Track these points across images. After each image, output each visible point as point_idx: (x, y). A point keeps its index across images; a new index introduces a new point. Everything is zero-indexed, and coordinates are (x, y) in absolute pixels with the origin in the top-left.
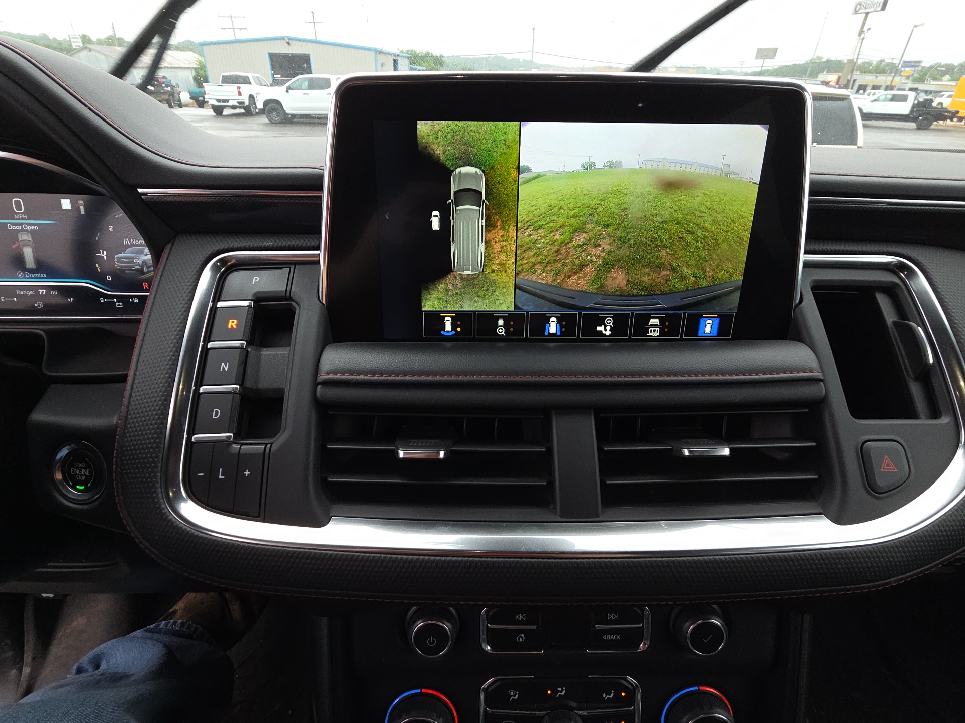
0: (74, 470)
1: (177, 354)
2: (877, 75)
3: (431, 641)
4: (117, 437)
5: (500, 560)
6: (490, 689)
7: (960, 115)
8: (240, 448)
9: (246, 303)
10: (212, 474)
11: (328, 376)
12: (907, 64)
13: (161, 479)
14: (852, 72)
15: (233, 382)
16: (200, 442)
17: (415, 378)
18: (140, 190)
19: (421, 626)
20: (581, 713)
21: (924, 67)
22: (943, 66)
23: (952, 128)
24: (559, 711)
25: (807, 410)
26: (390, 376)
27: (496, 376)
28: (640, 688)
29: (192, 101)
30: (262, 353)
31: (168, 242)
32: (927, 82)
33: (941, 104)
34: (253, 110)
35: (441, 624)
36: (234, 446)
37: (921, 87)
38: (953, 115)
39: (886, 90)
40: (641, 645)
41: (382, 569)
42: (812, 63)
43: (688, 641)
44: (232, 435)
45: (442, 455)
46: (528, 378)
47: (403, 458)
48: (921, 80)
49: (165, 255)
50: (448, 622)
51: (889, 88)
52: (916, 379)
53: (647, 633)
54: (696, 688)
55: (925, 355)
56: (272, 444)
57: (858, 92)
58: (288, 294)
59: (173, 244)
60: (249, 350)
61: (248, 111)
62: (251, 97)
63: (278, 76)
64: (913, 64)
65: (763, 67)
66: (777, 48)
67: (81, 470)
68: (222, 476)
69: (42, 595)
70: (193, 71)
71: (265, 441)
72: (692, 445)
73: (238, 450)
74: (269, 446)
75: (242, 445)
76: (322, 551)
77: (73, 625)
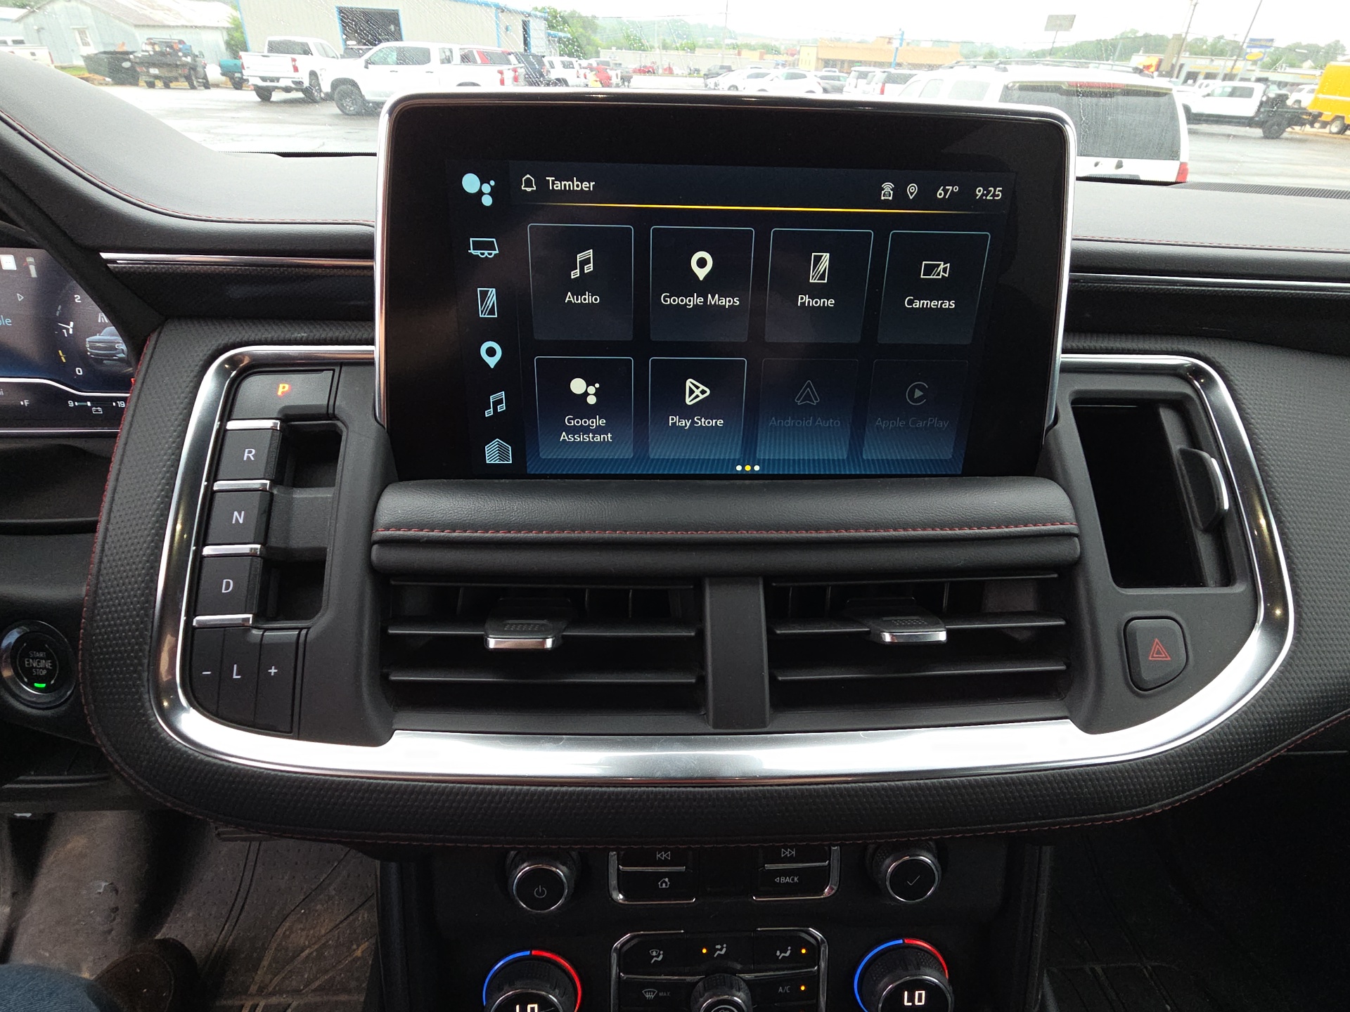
0: (28, 661)
1: (167, 500)
2: (1213, 58)
3: (540, 891)
4: (83, 620)
5: (627, 789)
6: (625, 948)
7: (1323, 118)
8: (263, 635)
9: (268, 424)
10: (222, 674)
11: (387, 533)
12: (1255, 43)
13: (148, 680)
14: (1179, 53)
15: (251, 539)
16: (204, 627)
17: (512, 535)
18: (105, 255)
19: (527, 872)
20: (747, 976)
21: (1278, 48)
22: (1305, 47)
23: (1311, 138)
24: (716, 975)
25: (1056, 576)
26: (477, 532)
27: (626, 531)
28: (826, 944)
29: (224, 78)
30: (294, 496)
31: (154, 331)
32: (1281, 69)
33: (1299, 102)
34: (316, 93)
35: (554, 869)
36: (254, 632)
37: (1272, 76)
38: (1315, 118)
39: (1224, 79)
40: (826, 890)
41: (462, 804)
42: (1124, 38)
43: (888, 883)
44: (250, 616)
45: (549, 643)
46: (670, 535)
47: (495, 649)
48: (1272, 65)
49: (147, 351)
50: (563, 865)
51: (1229, 77)
52: (1206, 531)
53: (835, 875)
54: (901, 941)
55: (1218, 499)
56: (308, 628)
57: (1185, 81)
58: (331, 411)
59: (160, 333)
60: (275, 492)
61: (309, 96)
62: (313, 74)
63: (352, 43)
64: (1263, 43)
65: (1054, 42)
66: (1075, 16)
67: (39, 662)
68: (237, 675)
69: (15, 814)
70: (225, 33)
71: (299, 624)
72: (895, 627)
73: (260, 637)
74: (304, 632)
75: (266, 630)
76: (379, 781)
77: (69, 846)
